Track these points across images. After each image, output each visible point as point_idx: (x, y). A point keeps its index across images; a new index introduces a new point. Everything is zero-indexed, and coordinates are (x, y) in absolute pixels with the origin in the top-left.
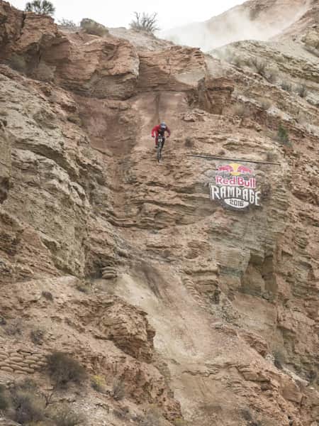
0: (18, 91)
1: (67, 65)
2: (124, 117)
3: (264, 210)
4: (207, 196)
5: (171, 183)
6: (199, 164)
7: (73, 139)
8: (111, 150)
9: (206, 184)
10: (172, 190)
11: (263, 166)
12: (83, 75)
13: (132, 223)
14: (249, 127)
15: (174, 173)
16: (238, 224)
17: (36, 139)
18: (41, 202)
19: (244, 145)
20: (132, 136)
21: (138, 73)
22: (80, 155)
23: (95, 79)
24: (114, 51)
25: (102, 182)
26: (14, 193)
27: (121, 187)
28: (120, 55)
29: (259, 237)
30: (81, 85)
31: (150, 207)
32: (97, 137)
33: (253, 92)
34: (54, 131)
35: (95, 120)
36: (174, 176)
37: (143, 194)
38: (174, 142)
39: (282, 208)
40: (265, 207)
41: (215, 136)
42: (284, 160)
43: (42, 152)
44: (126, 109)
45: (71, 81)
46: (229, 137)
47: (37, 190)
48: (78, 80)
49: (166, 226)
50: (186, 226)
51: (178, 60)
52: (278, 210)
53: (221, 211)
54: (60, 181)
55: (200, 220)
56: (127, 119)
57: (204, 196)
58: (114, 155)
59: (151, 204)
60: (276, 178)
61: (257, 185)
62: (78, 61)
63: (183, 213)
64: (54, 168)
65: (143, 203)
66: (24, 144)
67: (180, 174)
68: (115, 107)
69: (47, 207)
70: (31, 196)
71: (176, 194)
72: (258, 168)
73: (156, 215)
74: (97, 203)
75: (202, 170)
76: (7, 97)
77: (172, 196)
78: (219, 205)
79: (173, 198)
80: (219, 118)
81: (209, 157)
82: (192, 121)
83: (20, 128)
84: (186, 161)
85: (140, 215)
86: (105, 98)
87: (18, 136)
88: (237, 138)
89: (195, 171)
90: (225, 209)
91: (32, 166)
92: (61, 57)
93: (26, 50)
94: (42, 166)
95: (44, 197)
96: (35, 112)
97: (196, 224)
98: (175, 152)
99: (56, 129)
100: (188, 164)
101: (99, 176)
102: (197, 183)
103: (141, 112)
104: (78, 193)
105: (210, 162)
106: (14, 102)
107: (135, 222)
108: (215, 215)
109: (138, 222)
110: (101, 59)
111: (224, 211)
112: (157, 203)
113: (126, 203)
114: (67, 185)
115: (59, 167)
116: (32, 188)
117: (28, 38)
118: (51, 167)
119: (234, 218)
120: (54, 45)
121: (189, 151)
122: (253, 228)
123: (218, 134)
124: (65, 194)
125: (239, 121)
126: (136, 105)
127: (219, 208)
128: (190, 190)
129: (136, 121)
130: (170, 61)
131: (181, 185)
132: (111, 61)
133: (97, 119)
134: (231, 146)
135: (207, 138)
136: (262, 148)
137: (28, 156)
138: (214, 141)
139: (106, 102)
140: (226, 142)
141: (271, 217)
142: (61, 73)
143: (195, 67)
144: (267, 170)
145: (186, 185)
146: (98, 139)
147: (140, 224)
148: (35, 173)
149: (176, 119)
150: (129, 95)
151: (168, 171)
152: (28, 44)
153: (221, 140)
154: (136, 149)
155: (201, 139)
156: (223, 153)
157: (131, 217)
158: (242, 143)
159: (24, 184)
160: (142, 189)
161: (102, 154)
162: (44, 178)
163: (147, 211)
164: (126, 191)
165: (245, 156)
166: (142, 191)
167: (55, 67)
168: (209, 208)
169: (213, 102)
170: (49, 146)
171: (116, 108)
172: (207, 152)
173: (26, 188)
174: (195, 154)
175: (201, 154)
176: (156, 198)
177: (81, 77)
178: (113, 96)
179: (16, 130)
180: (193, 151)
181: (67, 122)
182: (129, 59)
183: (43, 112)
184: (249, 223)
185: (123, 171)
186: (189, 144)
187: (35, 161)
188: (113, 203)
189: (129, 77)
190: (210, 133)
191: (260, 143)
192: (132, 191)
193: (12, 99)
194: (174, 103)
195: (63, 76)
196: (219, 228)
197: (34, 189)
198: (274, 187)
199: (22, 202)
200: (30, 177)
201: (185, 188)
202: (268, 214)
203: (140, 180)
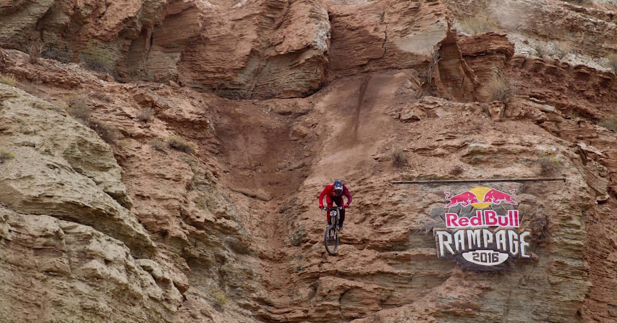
0: (37, 112)
1: (202, 47)
2: (299, 127)
3: (541, 264)
4: (432, 252)
5: (366, 236)
6: (415, 195)
7: (178, 179)
8: (266, 191)
9: (427, 231)
10: (369, 248)
11: (533, 186)
12: (232, 62)
13: (301, 314)
14: (520, 118)
15: (372, 217)
16: (491, 296)
17: (58, 193)
18: (72, 301)
19: (500, 151)
20: (307, 161)
21: (325, 47)
22: (191, 208)
23: (255, 64)
24: (284, 12)
25: (241, 249)
26: (21, 292)
27: (283, 254)
28: (295, 17)
29: (535, 313)
30: (230, 80)
31: (329, 283)
32: (245, 169)
33: (605, 45)
34: (106, 174)
35: (247, 139)
36: (372, 222)
37: (319, 260)
38: (376, 162)
39: (576, 256)
40: (542, 258)
41: (449, 143)
42: (575, 169)
43: (72, 215)
44: (305, 113)
45: (211, 75)
46: (471, 141)
47: (65, 282)
48: (224, 71)
49: (363, 314)
50: (396, 309)
51: (398, 12)
52: (568, 262)
53: (458, 275)
54: (107, 262)
55: (423, 295)
56: (304, 130)
57: (425, 251)
58: (273, 197)
59: (331, 278)
60: (557, 204)
61: (523, 222)
62: (221, 38)
63: (392, 286)
64: (94, 241)
65: (317, 278)
66: (37, 205)
67: (381, 218)
68: (288, 110)
69: (85, 309)
70: (53, 294)
71: (377, 254)
72: (524, 190)
73: (342, 295)
74: (233, 287)
75: (419, 206)
76: (15, 127)
77: (369, 259)
78: (453, 265)
79: (371, 262)
80: (464, 109)
81: (434, 182)
82: (414, 119)
83: (30, 177)
84: (391, 193)
85: (314, 299)
86: (273, 96)
87: (26, 193)
88: (485, 141)
89: (408, 209)
90: (464, 270)
91: (52, 241)
92: (185, 35)
93: (116, 32)
94: (71, 238)
95: (78, 294)
96: (66, 145)
97: (415, 304)
98: (373, 179)
99: (110, 171)
100: (395, 199)
101: (234, 239)
102: (412, 231)
103: (329, 114)
104: (154, 277)
105: (435, 190)
106: (27, 133)
107: (306, 311)
108: (448, 283)
109: (311, 313)
110: (261, 28)
111: (463, 275)
112: (342, 275)
113: (291, 280)
114: (122, 267)
115: (104, 238)
116: (54, 280)
117: (118, 10)
118: (87, 239)
119: (484, 284)
120: (170, 17)
121: (397, 175)
122: (522, 298)
123: (454, 138)
124: (117, 283)
125: (498, 109)
126: (322, 103)
127: (454, 271)
128: (400, 243)
129: (319, 133)
130: (386, 16)
131: (385, 238)
132: (280, 30)
133: (250, 138)
134: (475, 157)
135: (434, 147)
136: (533, 153)
137: (42, 226)
138: (446, 152)
139: (271, 104)
140: (465, 151)
141: (554, 275)
142: (192, 62)
143: (429, 22)
144: (541, 193)
145: (392, 236)
146: (246, 173)
147: (315, 315)
148: (59, 252)
149: (386, 119)
150: (316, 86)
151: (362, 216)
152: (118, 21)
153: (459, 148)
154: (308, 182)
155: (422, 151)
156: (458, 171)
157: (298, 304)
158: (495, 149)
159: (39, 275)
160: (314, 253)
161: (247, 199)
162: (76, 260)
163: (324, 291)
164: (292, 258)
165: (500, 172)
166: (315, 256)
167: (179, 54)
168: (436, 272)
169: (476, 79)
170: (81, 202)
171: (290, 113)
172: (430, 172)
173: (44, 281)
174: (409, 181)
175: (419, 177)
176: (340, 265)
177: (228, 66)
178: (285, 92)
179: (23, 182)
180: (404, 174)
181: (169, 152)
182: (308, 23)
183: (82, 143)
184: (515, 291)
185: (287, 224)
186: (399, 162)
187: (57, 233)
188: (266, 284)
189: (308, 55)
190: (441, 137)
191: (530, 145)
192: (301, 257)
193: (24, 129)
194: (390, 90)
195: (197, 68)
196: (454, 305)
197: (56, 281)
198: (556, 222)
199: (39, 306)
200: (49, 261)
201: (392, 241)
202: (549, 271)
203: (313, 236)
